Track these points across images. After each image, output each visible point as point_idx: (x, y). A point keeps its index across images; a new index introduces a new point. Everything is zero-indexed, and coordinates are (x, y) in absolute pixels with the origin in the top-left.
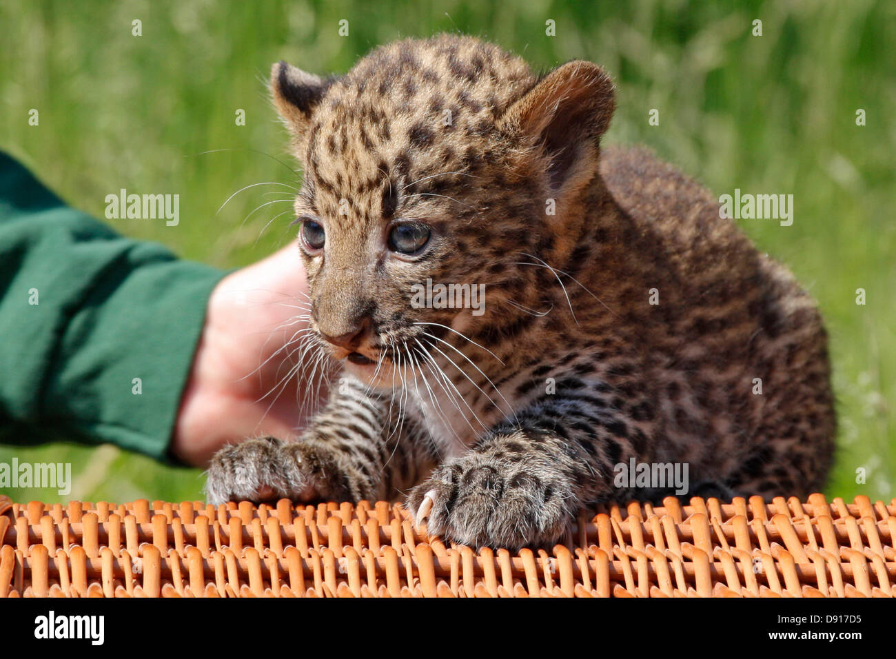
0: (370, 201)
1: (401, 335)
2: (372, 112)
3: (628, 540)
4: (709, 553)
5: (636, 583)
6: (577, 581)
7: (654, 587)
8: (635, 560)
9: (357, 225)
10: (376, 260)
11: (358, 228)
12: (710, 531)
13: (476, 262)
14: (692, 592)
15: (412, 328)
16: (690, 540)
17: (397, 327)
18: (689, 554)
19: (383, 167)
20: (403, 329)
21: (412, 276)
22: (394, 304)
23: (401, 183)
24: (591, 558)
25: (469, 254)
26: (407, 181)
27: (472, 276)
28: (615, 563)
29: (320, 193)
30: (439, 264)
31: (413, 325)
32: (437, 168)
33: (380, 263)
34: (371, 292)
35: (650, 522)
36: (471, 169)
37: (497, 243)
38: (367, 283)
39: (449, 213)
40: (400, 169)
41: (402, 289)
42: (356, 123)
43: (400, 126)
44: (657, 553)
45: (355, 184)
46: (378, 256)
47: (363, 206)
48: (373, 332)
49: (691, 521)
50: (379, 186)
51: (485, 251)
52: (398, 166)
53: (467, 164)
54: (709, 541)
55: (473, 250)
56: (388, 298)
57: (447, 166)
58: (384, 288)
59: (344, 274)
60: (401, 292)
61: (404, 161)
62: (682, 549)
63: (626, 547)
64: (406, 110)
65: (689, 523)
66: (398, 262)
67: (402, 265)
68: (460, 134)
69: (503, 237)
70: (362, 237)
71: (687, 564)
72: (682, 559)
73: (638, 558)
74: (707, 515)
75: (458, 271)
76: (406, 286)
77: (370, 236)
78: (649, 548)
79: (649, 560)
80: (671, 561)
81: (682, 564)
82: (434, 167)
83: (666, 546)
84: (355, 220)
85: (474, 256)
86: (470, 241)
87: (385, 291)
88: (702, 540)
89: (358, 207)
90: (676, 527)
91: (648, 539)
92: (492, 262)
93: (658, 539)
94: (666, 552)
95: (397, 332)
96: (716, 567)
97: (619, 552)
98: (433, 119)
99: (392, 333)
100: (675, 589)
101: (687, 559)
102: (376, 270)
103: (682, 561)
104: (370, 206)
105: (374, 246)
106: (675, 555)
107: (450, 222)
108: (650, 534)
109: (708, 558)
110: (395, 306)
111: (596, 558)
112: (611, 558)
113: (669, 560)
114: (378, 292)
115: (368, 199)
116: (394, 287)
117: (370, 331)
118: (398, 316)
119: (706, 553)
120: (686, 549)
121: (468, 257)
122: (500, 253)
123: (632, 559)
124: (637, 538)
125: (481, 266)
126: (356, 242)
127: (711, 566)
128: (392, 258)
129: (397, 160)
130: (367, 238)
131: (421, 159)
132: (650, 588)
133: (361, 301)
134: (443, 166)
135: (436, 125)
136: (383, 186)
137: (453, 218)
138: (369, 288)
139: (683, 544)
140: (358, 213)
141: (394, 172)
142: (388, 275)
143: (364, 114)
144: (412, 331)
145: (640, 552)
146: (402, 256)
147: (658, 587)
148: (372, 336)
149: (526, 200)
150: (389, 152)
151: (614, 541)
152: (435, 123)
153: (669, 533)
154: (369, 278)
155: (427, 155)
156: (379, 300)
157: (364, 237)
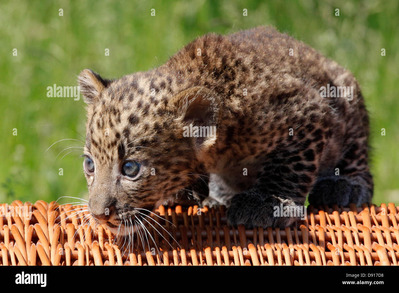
0: (113, 152)
1: (128, 214)
2: (114, 110)
3: (333, 223)
4: (370, 229)
5: (337, 242)
6: (310, 241)
7: (345, 244)
8: (336, 232)
9: (108, 162)
10: (116, 180)
11: (108, 164)
12: (370, 218)
13: (164, 177)
14: (362, 246)
15: (134, 211)
16: (362, 223)
17: (126, 211)
18: (361, 229)
19: (118, 135)
20: (129, 212)
21: (133, 187)
22: (124, 200)
23: (125, 142)
24: (316, 231)
25: (160, 174)
26: (128, 141)
27: (163, 184)
28: (328, 233)
29: (93, 147)
30: (145, 180)
31: (134, 210)
32: (142, 133)
33: (118, 181)
34: (114, 194)
35: (343, 214)
36: (158, 133)
37: (174, 168)
38: (112, 190)
39: (149, 155)
40: (125, 135)
41: (128, 193)
42: (108, 115)
43: (125, 116)
44: (346, 228)
45: (107, 144)
46: (117, 177)
47: (110, 154)
48: (115, 213)
49: (362, 214)
50: (116, 145)
51: (168, 172)
52: (124, 134)
53: (156, 131)
54: (370, 223)
55: (162, 172)
56: (122, 197)
57: (147, 132)
58: (120, 192)
59: (102, 186)
60: (128, 194)
61: (127, 132)
62: (358, 226)
63: (332, 225)
64: (127, 108)
65: (361, 215)
66: (126, 180)
67: (128, 182)
68: (151, 116)
69: (177, 165)
70: (110, 168)
71: (360, 234)
72: (358, 231)
73: (338, 231)
74: (369, 211)
75: (155, 183)
76: (129, 191)
77: (113, 168)
78: (343, 226)
79: (343, 232)
80: (353, 232)
81: (358, 233)
82: (140, 133)
83: (351, 225)
84: (107, 160)
85: (163, 175)
86: (160, 167)
87: (120, 194)
88: (367, 223)
89: (108, 155)
90: (355, 217)
91: (342, 222)
92: (172, 176)
93: (347, 222)
94: (350, 228)
95: (126, 213)
96: (373, 235)
97: (329, 228)
98: (138, 111)
99: (124, 214)
100: (355, 245)
101: (360, 231)
102: (116, 184)
103: (358, 232)
104: (113, 154)
105: (115, 173)
106: (354, 230)
107: (150, 160)
108: (343, 220)
109: (370, 231)
110: (125, 201)
111: (319, 230)
112: (326, 231)
113: (352, 232)
114: (117, 194)
115: (112, 151)
116: (125, 192)
117: (114, 212)
118: (127, 205)
119: (368, 229)
120: (360, 226)
121: (160, 175)
122: (176, 172)
123: (335, 231)
124: (337, 222)
125: (167, 179)
126: (107, 171)
127: (371, 234)
128: (124, 179)
129: (124, 131)
130: (112, 168)
131: (134, 130)
132: (343, 244)
133: (110, 198)
134: (145, 132)
135: (140, 114)
136: (118, 145)
137: (151, 157)
138: (113, 192)
139: (358, 224)
140: (108, 157)
141: (122, 137)
142: (122, 186)
143: (111, 111)
144: (133, 212)
145: (339, 228)
146: (128, 178)
147: (347, 244)
148: (115, 214)
149: (187, 148)
150: (120, 128)
151: (327, 223)
152: (139, 113)
153: (352, 220)
154: (114, 187)
155: (137, 128)
156: (118, 198)
157: (111, 168)
